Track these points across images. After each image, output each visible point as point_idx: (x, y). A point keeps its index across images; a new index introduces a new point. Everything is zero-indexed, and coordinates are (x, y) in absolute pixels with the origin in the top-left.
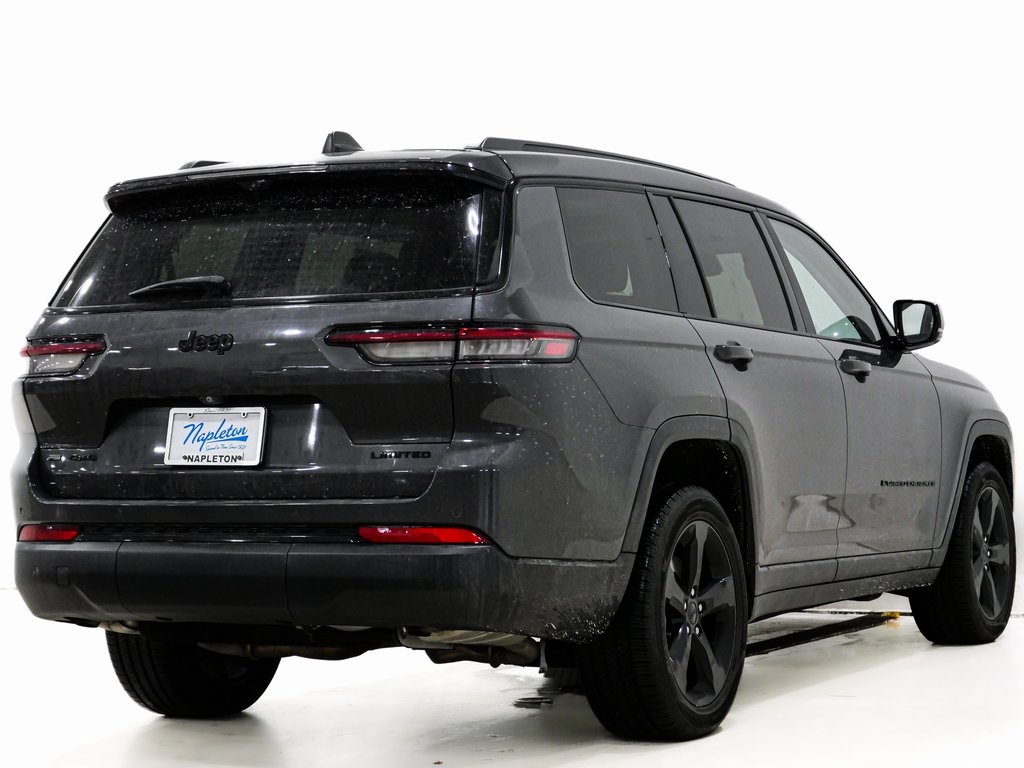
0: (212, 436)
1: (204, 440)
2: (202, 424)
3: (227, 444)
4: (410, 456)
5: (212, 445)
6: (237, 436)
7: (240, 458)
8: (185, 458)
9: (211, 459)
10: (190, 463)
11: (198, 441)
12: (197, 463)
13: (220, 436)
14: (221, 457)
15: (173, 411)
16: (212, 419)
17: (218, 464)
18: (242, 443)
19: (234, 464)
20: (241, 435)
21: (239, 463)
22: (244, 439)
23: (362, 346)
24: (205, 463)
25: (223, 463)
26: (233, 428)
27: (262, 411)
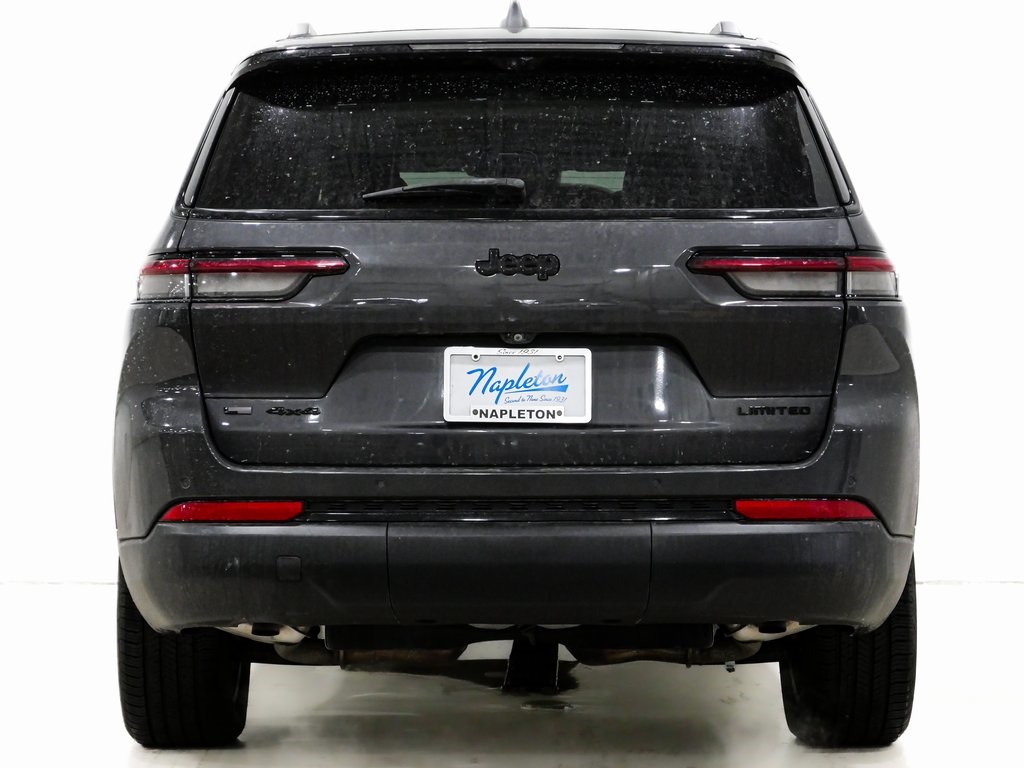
0: (511, 384)
1: (501, 391)
2: (495, 369)
3: (536, 395)
4: (786, 412)
5: (516, 396)
6: (550, 385)
7: (560, 413)
8: (475, 412)
9: (515, 414)
10: (484, 420)
11: (491, 390)
12: (494, 420)
13: (524, 385)
14: (531, 412)
15: (449, 351)
16: (507, 362)
17: (527, 420)
18: (562, 394)
19: (550, 420)
20: (556, 384)
21: (558, 420)
22: (564, 389)
23: (730, 274)
24: (506, 419)
25: (535, 420)
26: (544, 375)
27: (587, 353)
